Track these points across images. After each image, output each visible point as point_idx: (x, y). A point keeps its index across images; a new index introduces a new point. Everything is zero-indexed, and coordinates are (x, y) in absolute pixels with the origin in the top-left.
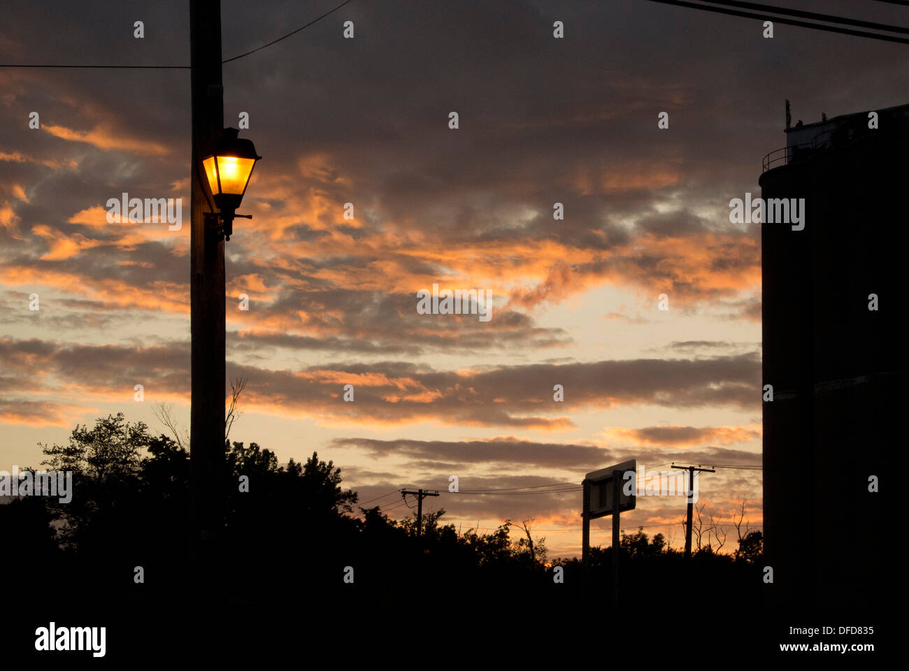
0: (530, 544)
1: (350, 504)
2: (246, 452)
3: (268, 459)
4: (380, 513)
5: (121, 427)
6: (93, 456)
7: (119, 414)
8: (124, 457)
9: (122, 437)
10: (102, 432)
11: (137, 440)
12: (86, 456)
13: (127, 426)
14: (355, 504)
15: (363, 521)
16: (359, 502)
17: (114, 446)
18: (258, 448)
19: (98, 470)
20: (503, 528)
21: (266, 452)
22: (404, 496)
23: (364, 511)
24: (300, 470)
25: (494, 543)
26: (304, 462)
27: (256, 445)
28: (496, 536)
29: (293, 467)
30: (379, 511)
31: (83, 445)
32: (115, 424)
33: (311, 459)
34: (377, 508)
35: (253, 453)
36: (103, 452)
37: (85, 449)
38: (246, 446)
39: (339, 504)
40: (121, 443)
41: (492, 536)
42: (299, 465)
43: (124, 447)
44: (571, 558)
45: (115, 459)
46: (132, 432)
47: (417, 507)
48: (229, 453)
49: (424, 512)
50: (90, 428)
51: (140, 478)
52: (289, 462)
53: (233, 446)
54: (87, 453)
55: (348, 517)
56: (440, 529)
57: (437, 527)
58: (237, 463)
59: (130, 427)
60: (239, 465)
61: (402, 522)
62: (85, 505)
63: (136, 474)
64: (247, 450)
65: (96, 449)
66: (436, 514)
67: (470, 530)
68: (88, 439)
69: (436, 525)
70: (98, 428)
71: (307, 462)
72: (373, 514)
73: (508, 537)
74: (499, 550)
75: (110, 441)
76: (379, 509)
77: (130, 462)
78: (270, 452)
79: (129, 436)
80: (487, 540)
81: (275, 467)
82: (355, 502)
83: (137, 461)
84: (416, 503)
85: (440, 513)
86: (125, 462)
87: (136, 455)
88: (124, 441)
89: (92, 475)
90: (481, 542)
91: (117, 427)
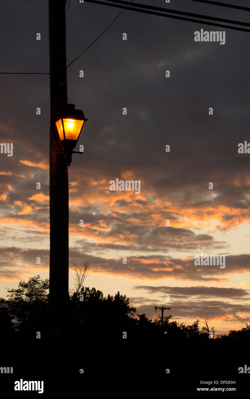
0: (208, 330)
1: (133, 313)
2: (90, 291)
3: (99, 294)
4: (145, 317)
5: (39, 281)
6: (27, 293)
7: (38, 276)
8: (40, 293)
9: (39, 285)
10: (31, 283)
11: (46, 286)
12: (25, 293)
13: (42, 281)
14: (135, 313)
15: (138, 320)
16: (137, 312)
17: (36, 289)
18: (95, 290)
19: (30, 299)
20: (196, 323)
21: (98, 291)
22: (156, 309)
23: (139, 316)
24: (113, 299)
25: (192, 329)
26: (114, 295)
27: (94, 288)
28: (193, 326)
29: (110, 298)
30: (145, 316)
31: (24, 288)
32: (37, 280)
33: (117, 294)
34: (144, 314)
35: (93, 292)
36: (32, 291)
37: (24, 290)
38: (91, 289)
39: (128, 313)
40: (39, 288)
41: (191, 326)
42: (112, 296)
43: (40, 289)
44: (223, 335)
45: (36, 294)
46: (44, 283)
47: (161, 314)
48: (84, 292)
49: (164, 316)
50: (26, 281)
51: (47, 302)
52: (108, 295)
53: (85, 289)
54: (25, 292)
55: (132, 318)
56: (170, 323)
57: (169, 322)
58: (87, 296)
59: (43, 281)
60: (88, 297)
61: (154, 320)
62: (24, 313)
63: (45, 301)
64: (91, 291)
65: (29, 290)
66: (168, 317)
67: (182, 324)
68: (26, 286)
69: (169, 321)
70: (30, 281)
71: (115, 296)
72: (143, 317)
73: (198, 327)
74: (194, 332)
75: (34, 287)
76: (145, 315)
77: (43, 295)
78: (100, 291)
79: (42, 285)
80: (189, 327)
81: (102, 298)
82: (135, 312)
83: (45, 295)
84: (161, 312)
85: (170, 317)
86: (40, 295)
87: (45, 293)
88: (40, 287)
89: (27, 301)
90: (187, 328)
91: (37, 281)
